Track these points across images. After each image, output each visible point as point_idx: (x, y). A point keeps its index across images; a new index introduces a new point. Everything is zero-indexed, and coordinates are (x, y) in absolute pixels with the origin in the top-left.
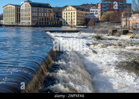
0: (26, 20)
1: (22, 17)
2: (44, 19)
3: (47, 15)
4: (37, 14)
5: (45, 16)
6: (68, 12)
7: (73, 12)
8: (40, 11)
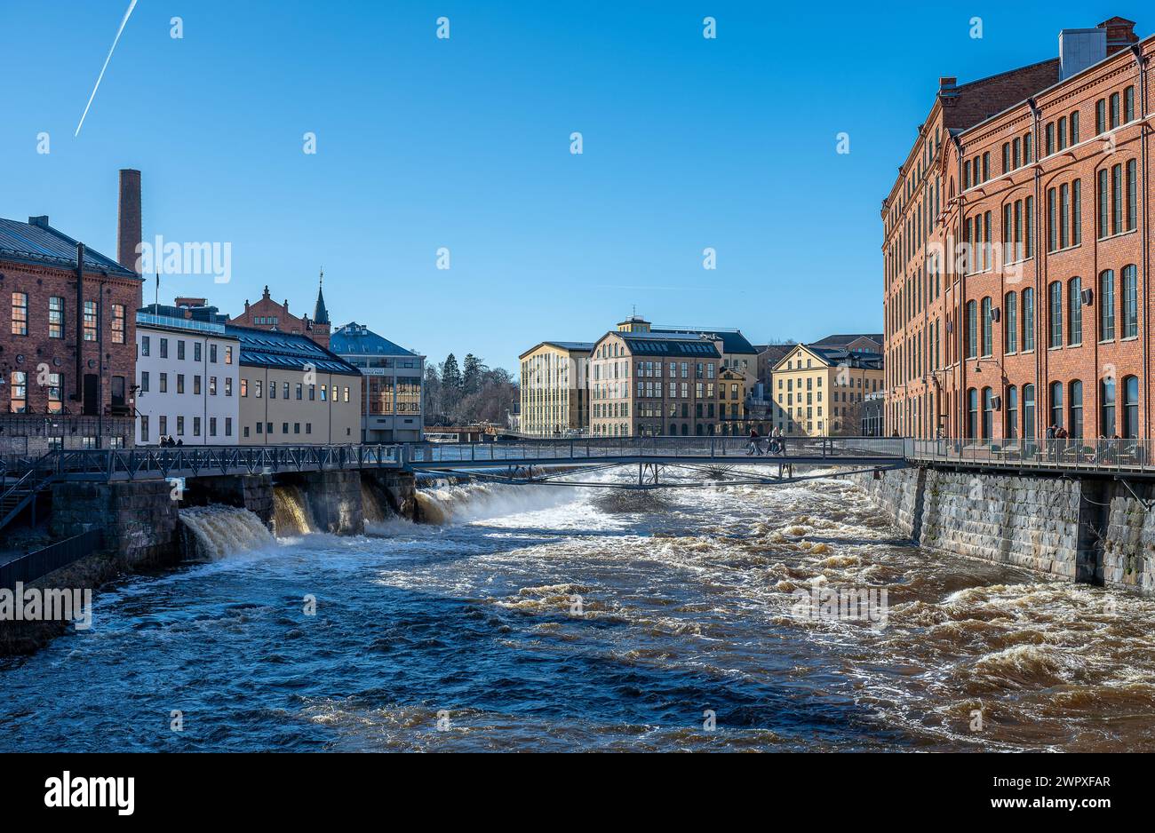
0: (610, 415)
1: (597, 402)
2: (692, 411)
3: (704, 390)
4: (658, 385)
5: (699, 395)
6: (794, 377)
7: (814, 375)
8: (673, 374)
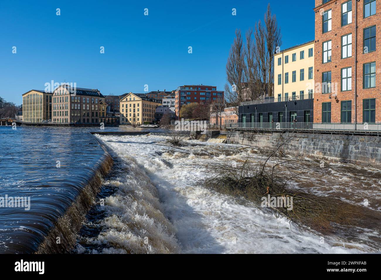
0: (60, 115)
1: (55, 111)
2: (90, 114)
3: (95, 107)
4: (79, 105)
5: (93, 109)
6: (128, 103)
7: (136, 103)
8: (84, 101)
